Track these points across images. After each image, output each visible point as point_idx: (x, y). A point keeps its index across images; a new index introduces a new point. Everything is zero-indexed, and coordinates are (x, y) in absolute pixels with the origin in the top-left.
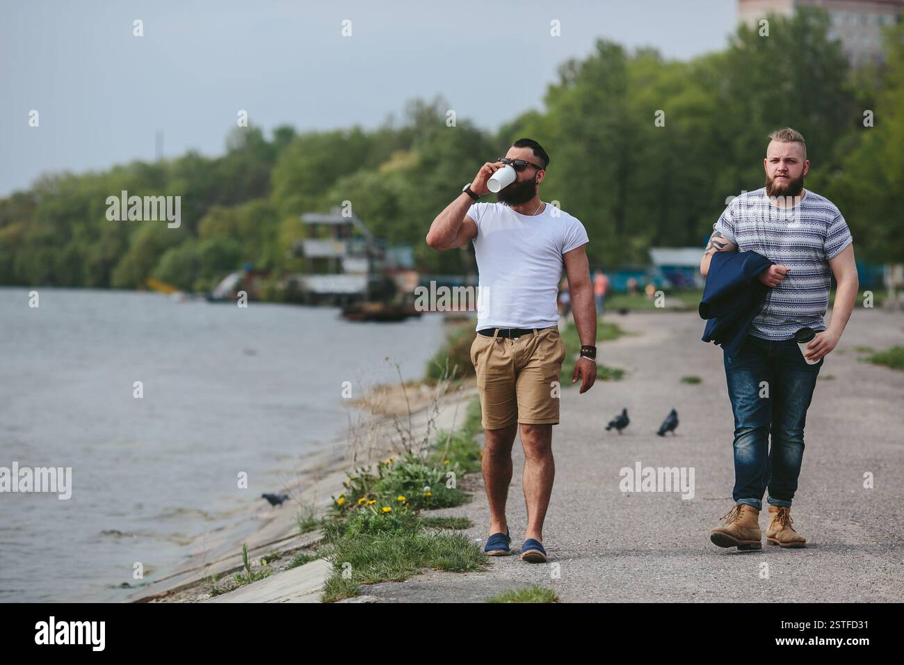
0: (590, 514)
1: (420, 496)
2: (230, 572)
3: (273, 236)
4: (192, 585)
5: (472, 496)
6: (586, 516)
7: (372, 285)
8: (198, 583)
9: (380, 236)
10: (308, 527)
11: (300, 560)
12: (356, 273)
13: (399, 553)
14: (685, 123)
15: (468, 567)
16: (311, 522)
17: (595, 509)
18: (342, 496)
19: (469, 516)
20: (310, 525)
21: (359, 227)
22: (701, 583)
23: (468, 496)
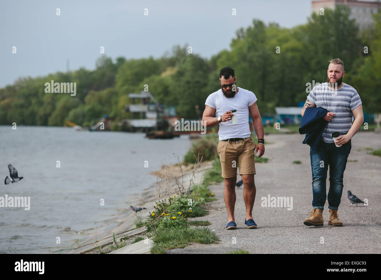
1: (188, 212)
2: (107, 245)
3: (116, 103)
4: (91, 250)
5: (209, 212)
7: (158, 123)
8: (93, 249)
9: (162, 102)
11: (138, 239)
12: (152, 119)
13: (182, 236)
14: (290, 55)
15: (211, 242)
16: (140, 223)
17: (262, 217)
18: (154, 212)
19: (209, 220)
20: (140, 225)
21: (153, 99)
23: (208, 212)
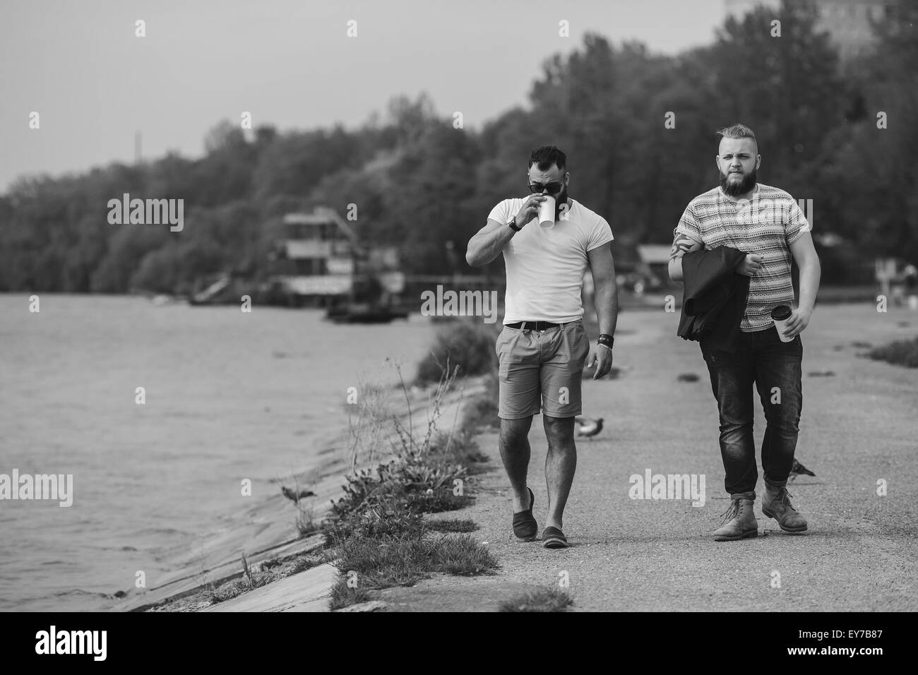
0: (597, 516)
1: (423, 500)
2: (229, 579)
3: (255, 237)
4: (190, 593)
5: (475, 498)
6: (593, 517)
7: (356, 286)
8: (197, 590)
9: (365, 235)
10: (307, 532)
11: (303, 566)
12: (340, 274)
13: (407, 558)
15: (477, 570)
16: (310, 527)
18: (341, 500)
19: (474, 519)
20: (309, 530)
21: (343, 227)
22: (717, 584)
23: (472, 498)
